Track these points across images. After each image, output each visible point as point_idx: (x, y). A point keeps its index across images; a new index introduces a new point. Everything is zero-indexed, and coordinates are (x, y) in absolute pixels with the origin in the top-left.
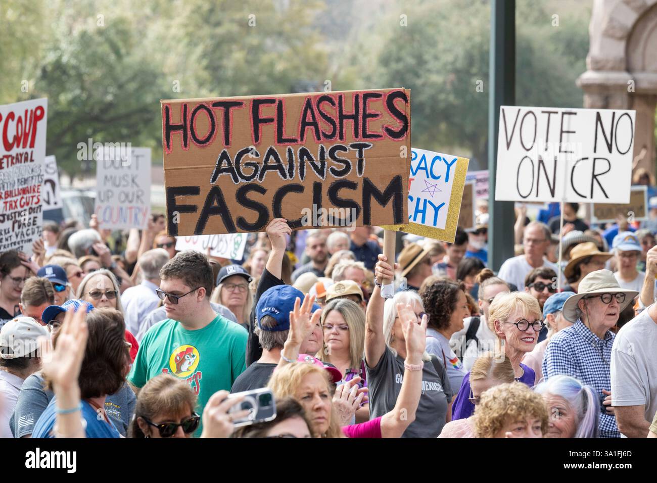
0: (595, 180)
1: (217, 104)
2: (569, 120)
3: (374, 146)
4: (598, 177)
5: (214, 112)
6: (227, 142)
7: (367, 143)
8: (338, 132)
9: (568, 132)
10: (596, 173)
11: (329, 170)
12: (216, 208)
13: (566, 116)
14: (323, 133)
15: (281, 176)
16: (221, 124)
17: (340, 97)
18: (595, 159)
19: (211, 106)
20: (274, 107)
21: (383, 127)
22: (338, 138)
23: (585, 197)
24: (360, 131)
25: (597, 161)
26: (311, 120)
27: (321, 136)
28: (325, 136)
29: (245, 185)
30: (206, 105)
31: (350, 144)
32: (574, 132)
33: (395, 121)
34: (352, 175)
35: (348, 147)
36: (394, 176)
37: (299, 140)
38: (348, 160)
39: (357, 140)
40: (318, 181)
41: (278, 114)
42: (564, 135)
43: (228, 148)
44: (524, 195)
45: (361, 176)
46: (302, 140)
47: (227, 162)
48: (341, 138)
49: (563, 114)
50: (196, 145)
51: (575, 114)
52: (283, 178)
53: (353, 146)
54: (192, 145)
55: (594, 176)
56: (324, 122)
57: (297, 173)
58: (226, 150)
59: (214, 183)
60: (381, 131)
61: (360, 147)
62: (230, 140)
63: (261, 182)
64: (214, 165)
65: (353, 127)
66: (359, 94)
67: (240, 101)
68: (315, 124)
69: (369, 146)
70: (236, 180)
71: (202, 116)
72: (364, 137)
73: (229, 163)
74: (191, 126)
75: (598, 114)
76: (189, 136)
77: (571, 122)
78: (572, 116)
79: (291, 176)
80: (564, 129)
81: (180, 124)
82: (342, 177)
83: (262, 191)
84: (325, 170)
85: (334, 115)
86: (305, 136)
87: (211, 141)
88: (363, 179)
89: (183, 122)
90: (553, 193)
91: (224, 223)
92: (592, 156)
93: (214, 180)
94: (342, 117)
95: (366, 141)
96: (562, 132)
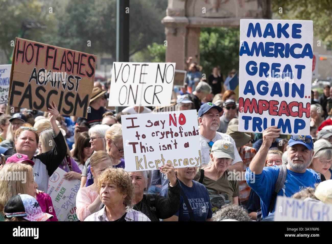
0: (155, 96)
1: (36, 45)
2: (145, 68)
3: (82, 79)
4: (156, 94)
5: (34, 48)
6: (37, 64)
7: (80, 77)
8: (72, 69)
9: (144, 74)
10: (156, 92)
11: (67, 86)
12: (28, 95)
13: (143, 66)
14: (67, 68)
15: (51, 85)
16: (36, 55)
17: (75, 53)
18: (156, 86)
19: (34, 45)
20: (54, 51)
21: (86, 70)
22: (72, 72)
23: (150, 104)
24: (79, 71)
25: (156, 87)
26: (65, 61)
27: (67, 70)
28: (68, 70)
29: (40, 86)
30: (32, 44)
31: (75, 76)
32: (147, 74)
33: (89, 69)
34: (74, 91)
35: (74, 77)
36: (86, 94)
37: (60, 69)
38: (74, 83)
39: (78, 74)
40: (63, 91)
41: (55, 55)
42: (142, 75)
43: (36, 67)
44: (122, 104)
45: (76, 92)
46: (61, 70)
47: (35, 74)
48: (73, 72)
49: (142, 65)
50: (26, 62)
51: (148, 65)
52: (52, 87)
53: (76, 77)
54: (25, 62)
55: (155, 94)
56: (68, 64)
57: (57, 85)
58: (36, 68)
59: (29, 83)
60: (85, 73)
61: (78, 78)
62: (38, 63)
63: (45, 86)
64: (30, 74)
65: (77, 68)
66: (80, 54)
67: (43, 45)
68: (65, 63)
69: (80, 78)
70: (37, 83)
71: (30, 48)
72: (80, 74)
73: (36, 75)
74: (26, 52)
75: (159, 65)
76: (24, 57)
77: (145, 69)
78: (146, 66)
79: (55, 86)
80: (142, 73)
81: (22, 51)
82: (70, 91)
83: (44, 91)
84: (66, 86)
85: (72, 60)
86: (62, 68)
87: (31, 62)
88: (76, 93)
89: (23, 50)
90: (135, 102)
91: (29, 103)
92: (154, 84)
93: (30, 81)
94: (74, 63)
95: (80, 76)
96: (141, 74)
